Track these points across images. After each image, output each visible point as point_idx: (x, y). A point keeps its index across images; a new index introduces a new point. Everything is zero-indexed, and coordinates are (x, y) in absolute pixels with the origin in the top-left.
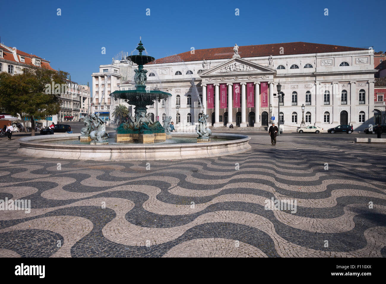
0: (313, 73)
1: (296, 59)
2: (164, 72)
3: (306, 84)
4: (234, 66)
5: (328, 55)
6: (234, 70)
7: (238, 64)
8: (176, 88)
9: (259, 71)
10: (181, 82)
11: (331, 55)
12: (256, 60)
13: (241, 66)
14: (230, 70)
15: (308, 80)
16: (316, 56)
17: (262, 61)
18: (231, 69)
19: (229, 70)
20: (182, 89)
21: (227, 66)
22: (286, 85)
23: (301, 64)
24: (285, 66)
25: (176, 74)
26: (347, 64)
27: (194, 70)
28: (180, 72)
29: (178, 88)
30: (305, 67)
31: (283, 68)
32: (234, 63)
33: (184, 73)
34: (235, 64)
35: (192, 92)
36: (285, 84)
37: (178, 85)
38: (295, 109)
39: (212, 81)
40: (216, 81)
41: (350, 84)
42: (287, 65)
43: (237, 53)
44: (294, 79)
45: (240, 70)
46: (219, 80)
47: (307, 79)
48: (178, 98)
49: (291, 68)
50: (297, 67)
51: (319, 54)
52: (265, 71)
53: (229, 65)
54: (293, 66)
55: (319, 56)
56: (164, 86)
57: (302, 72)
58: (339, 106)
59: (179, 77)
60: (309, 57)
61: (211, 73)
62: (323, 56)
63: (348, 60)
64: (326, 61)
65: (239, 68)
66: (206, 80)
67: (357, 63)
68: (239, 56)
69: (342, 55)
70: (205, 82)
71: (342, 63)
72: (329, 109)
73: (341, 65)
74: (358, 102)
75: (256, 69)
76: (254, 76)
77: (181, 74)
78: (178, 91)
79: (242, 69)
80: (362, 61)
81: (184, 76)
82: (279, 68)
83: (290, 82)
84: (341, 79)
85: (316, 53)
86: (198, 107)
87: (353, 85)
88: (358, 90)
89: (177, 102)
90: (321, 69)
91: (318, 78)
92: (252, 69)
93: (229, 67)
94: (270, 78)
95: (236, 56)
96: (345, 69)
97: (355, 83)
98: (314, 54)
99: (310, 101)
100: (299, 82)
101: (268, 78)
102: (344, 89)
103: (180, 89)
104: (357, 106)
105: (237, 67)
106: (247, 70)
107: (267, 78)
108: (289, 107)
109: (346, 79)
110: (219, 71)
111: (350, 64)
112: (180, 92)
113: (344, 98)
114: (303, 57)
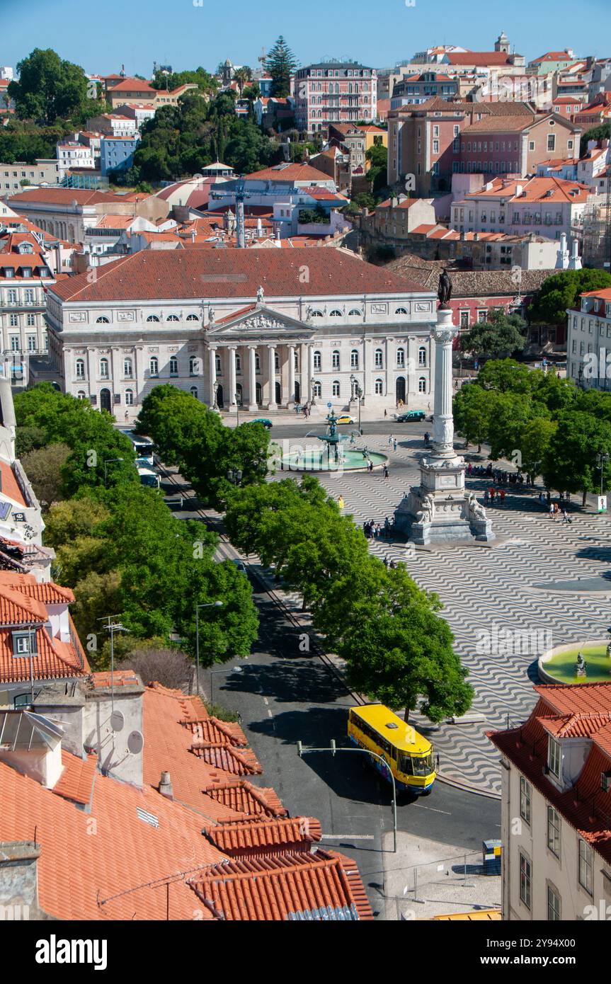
0: (361, 326)
1: (337, 302)
2: (127, 317)
3: (352, 339)
4: (259, 321)
5: (381, 299)
11: (385, 299)
12: (280, 302)
13: (269, 321)
14: (253, 326)
15: (354, 334)
16: (364, 300)
18: (255, 325)
19: (251, 326)
20: (160, 346)
21: (247, 320)
22: (323, 341)
23: (344, 310)
24: (323, 312)
25: (150, 319)
27: (181, 315)
29: (154, 344)
30: (350, 314)
31: (321, 315)
32: (258, 316)
33: (163, 319)
34: (260, 317)
37: (153, 340)
38: (336, 377)
39: (224, 343)
40: (231, 342)
41: (407, 340)
42: (325, 310)
43: (262, 300)
45: (268, 326)
46: (236, 342)
48: (154, 361)
49: (331, 315)
50: (339, 314)
51: (369, 296)
52: (300, 329)
53: (251, 318)
54: (333, 312)
55: (369, 299)
56: (127, 341)
57: (347, 324)
58: (395, 371)
59: (154, 326)
60: (356, 299)
61: (224, 331)
62: (374, 299)
63: (405, 305)
64: (378, 307)
65: (266, 324)
66: (216, 340)
67: (417, 310)
69: (399, 299)
70: (213, 344)
71: (399, 310)
72: (381, 375)
73: (396, 313)
78: (154, 349)
79: (270, 325)
80: (422, 309)
81: (164, 325)
82: (314, 316)
83: (330, 337)
84: (397, 333)
85: (365, 292)
86: (191, 376)
87: (412, 341)
88: (418, 348)
89: (152, 368)
90: (372, 319)
91: (369, 332)
93: (251, 322)
95: (261, 305)
96: (402, 318)
97: (414, 338)
98: (362, 296)
99: (357, 364)
100: (342, 337)
102: (400, 346)
103: (157, 346)
105: (263, 323)
106: (278, 327)
108: (330, 373)
109: (403, 333)
110: (236, 327)
111: (408, 311)
112: (158, 352)
113: (401, 358)
114: (348, 300)
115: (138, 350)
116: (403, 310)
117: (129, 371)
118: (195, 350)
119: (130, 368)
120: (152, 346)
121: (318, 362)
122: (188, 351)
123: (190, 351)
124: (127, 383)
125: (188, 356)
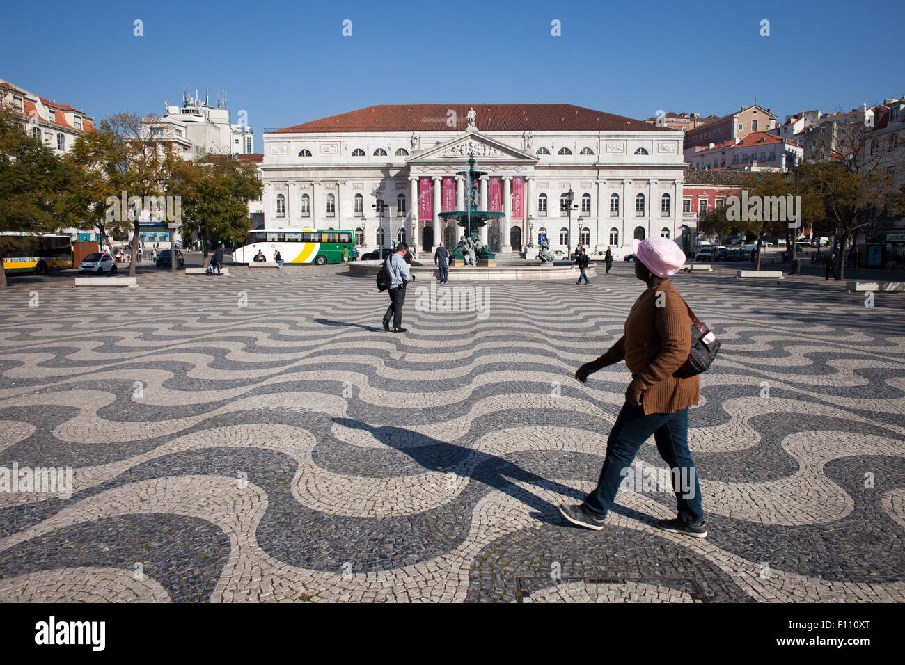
0: (595, 164)
1: (567, 138)
2: (330, 149)
3: (583, 181)
4: (468, 147)
5: (618, 136)
6: (468, 154)
7: (475, 143)
8: (355, 180)
9: (511, 158)
10: (365, 169)
11: (623, 136)
12: (501, 136)
13: (480, 147)
14: (462, 154)
15: (586, 175)
16: (599, 136)
17: (513, 139)
18: (464, 152)
19: (459, 153)
20: (366, 182)
21: (455, 146)
22: (550, 182)
23: (575, 147)
24: (550, 149)
25: (355, 153)
26: (645, 152)
27: (390, 149)
28: (361, 150)
29: (359, 180)
30: (581, 153)
31: (547, 152)
32: (468, 142)
33: (369, 153)
34: (471, 143)
35: (385, 188)
36: (550, 179)
37: (358, 176)
38: (564, 224)
39: (428, 172)
40: (435, 171)
41: (648, 183)
42: (553, 147)
43: (473, 123)
44: (565, 172)
45: (479, 154)
46: (442, 171)
47: (585, 172)
48: (359, 199)
49: (559, 153)
50: (569, 152)
51: (603, 133)
52: (522, 158)
53: (460, 144)
54: (562, 150)
55: (604, 136)
56: (330, 176)
57: (577, 162)
58: (633, 219)
59: (359, 160)
60: (588, 136)
61: (427, 158)
62: (610, 136)
63: (646, 145)
64: (614, 145)
65: (476, 150)
66: (418, 169)
67: (660, 150)
68: (476, 129)
69: (638, 136)
70: (415, 173)
71: (639, 150)
72: (617, 223)
73: (636, 153)
74: (659, 212)
75: (505, 154)
76: (502, 166)
77: (364, 154)
78: (359, 186)
79: (482, 152)
80: (666, 148)
81: (370, 159)
82: (539, 152)
83: (558, 178)
84: (635, 175)
85: (599, 130)
86: (398, 216)
87: (653, 185)
88: (660, 194)
89: (356, 206)
90: (606, 159)
91: (603, 173)
92: (499, 153)
93: (459, 149)
94: (529, 171)
95: (472, 128)
96: (642, 159)
97: (656, 183)
98: (596, 133)
99: (589, 210)
100: (572, 178)
101: (526, 170)
102: (640, 191)
103: (362, 182)
104: (658, 219)
105: (473, 149)
106: (491, 155)
107: (524, 171)
108: (556, 218)
109: (643, 175)
110: (441, 154)
111: (649, 150)
112: (363, 189)
113: (640, 206)
114: (579, 136)
115: (341, 186)
116: (643, 150)
117: (331, 208)
118: (403, 188)
119: (333, 206)
120: (357, 182)
121: (543, 206)
122: (396, 189)
123: (398, 188)
124: (329, 222)
125: (396, 194)
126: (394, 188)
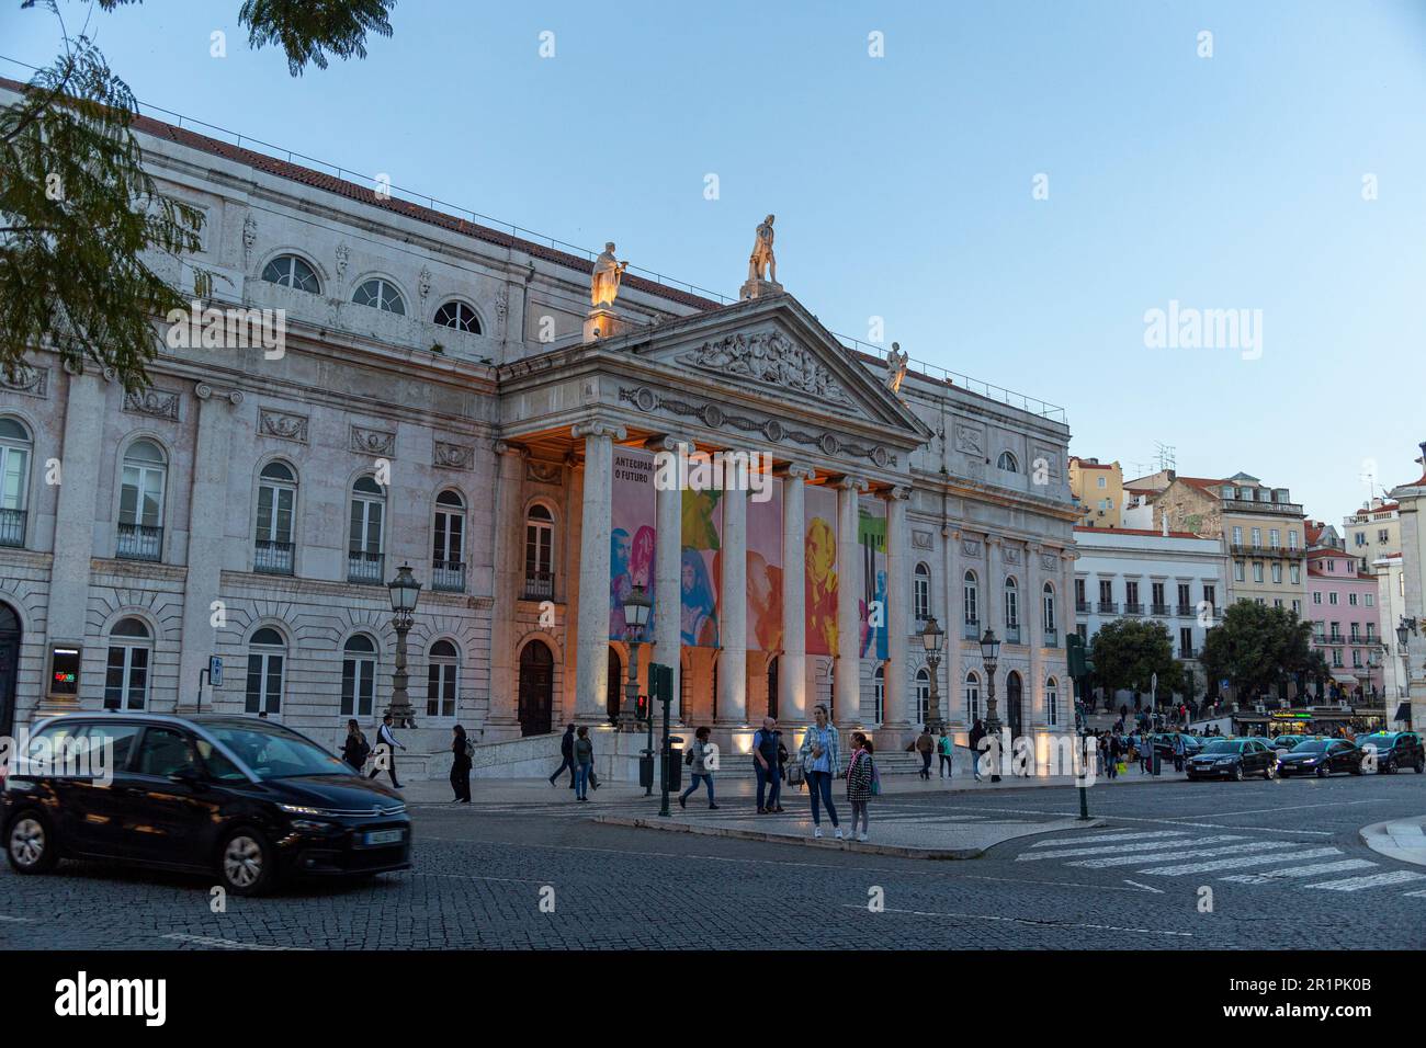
0: (946, 480)
3: (918, 526)
4: (767, 348)
5: (974, 410)
6: (766, 376)
7: (784, 339)
8: (275, 395)
11: (982, 411)
13: (794, 358)
14: (750, 369)
15: (921, 508)
16: (942, 400)
18: (757, 365)
19: (742, 364)
20: (318, 413)
21: (734, 337)
26: (1012, 464)
27: (424, 292)
28: (303, 266)
32: (767, 331)
33: (344, 287)
34: (774, 337)
40: (676, 417)
46: (694, 420)
47: (921, 500)
48: (278, 486)
51: (950, 393)
53: (747, 333)
55: (950, 403)
59: (297, 305)
60: (923, 394)
61: (655, 357)
62: (962, 406)
63: (1015, 445)
64: (966, 433)
66: (621, 394)
69: (1005, 420)
70: (617, 408)
71: (1004, 457)
72: (978, 659)
73: (1000, 463)
74: (1042, 635)
75: (850, 399)
77: (314, 285)
78: (289, 424)
79: (801, 380)
81: (344, 314)
87: (1032, 558)
88: (1041, 582)
90: (957, 464)
91: (953, 508)
92: (835, 392)
93: (743, 349)
94: (900, 468)
96: (1010, 481)
97: (1037, 553)
101: (895, 464)
103: (303, 409)
104: (1040, 652)
106: (820, 392)
107: (891, 468)
110: (692, 352)
111: (1018, 464)
112: (304, 443)
113: (1011, 612)
116: (1010, 457)
118: (460, 467)
120: (280, 404)
122: (435, 467)
123: (443, 465)
124: (130, 583)
125: (432, 485)
126: (429, 462)
